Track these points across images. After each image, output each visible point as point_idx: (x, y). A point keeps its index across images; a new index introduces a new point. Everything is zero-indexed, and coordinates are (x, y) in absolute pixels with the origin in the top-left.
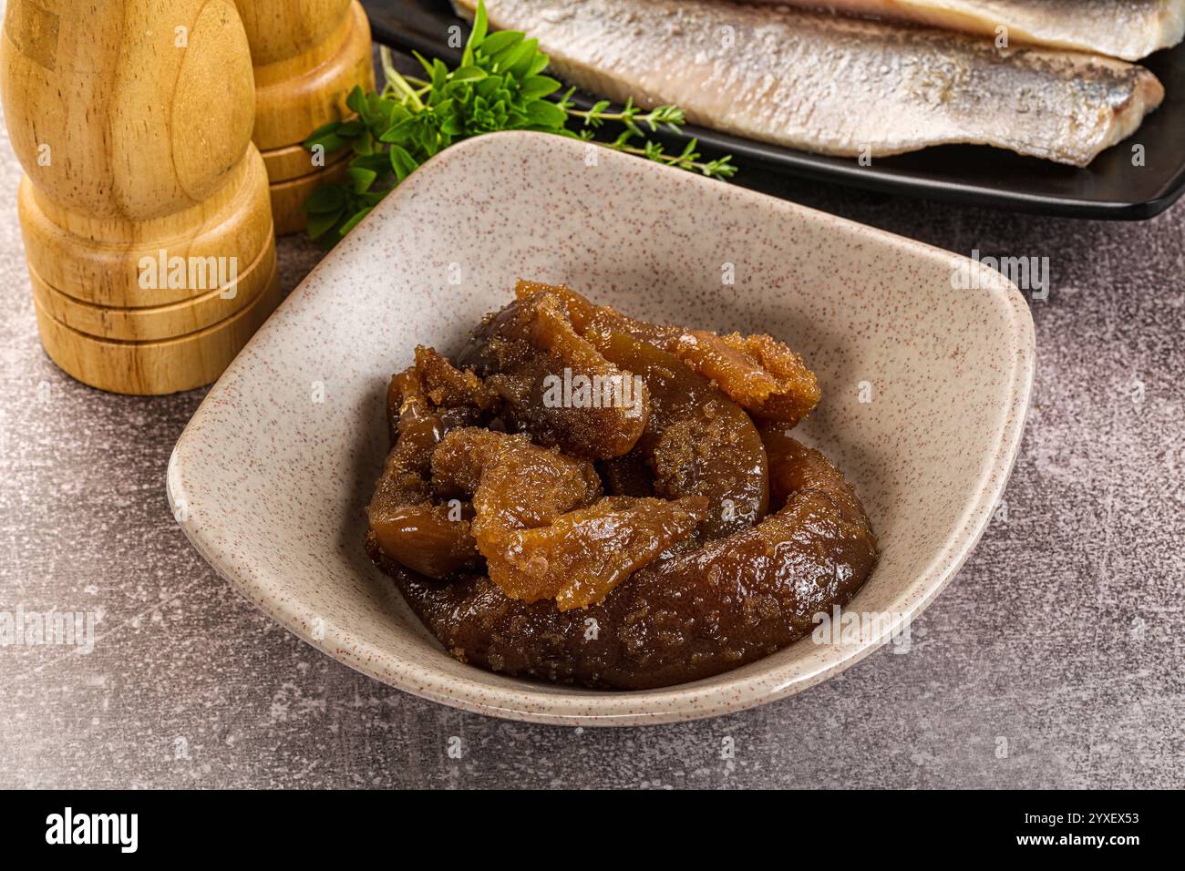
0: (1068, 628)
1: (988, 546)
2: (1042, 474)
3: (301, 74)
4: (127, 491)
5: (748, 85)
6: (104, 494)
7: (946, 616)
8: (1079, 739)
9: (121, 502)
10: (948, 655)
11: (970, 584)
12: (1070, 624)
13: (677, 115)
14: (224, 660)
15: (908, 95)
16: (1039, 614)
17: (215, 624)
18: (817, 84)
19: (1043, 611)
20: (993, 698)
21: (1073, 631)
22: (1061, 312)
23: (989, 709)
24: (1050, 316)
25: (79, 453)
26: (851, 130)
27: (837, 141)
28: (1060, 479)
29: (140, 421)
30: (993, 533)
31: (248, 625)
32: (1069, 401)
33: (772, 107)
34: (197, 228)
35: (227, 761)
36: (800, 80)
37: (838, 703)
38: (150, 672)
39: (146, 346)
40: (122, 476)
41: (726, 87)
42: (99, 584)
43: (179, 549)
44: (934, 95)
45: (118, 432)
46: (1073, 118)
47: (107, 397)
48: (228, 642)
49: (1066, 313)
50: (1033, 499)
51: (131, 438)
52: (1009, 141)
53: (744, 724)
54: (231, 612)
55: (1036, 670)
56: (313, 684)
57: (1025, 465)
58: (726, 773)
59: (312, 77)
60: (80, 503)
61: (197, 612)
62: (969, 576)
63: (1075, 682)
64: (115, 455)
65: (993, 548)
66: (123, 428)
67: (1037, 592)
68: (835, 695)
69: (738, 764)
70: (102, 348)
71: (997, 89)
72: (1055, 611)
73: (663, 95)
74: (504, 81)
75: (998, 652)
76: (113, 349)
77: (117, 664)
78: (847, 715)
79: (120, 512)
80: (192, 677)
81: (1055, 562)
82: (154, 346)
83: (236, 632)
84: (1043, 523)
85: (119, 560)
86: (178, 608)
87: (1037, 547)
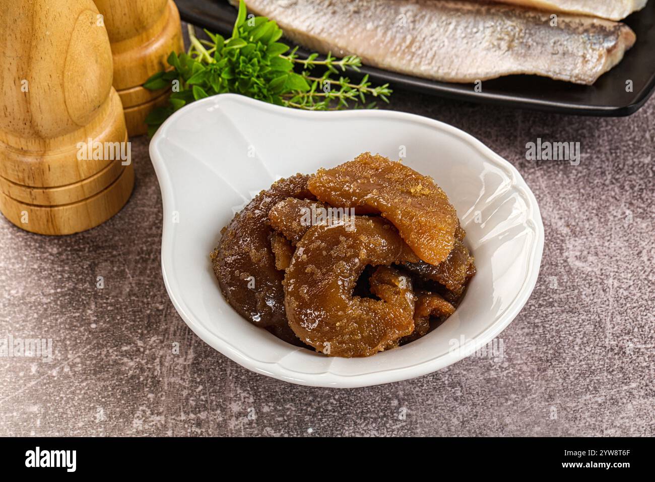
0: (589, 360)
1: (542, 311)
2: (572, 267)
3: (140, 46)
4: (48, 293)
5: (397, 41)
6: (35, 295)
7: (519, 354)
8: (597, 427)
9: (45, 300)
10: (521, 378)
11: (532, 335)
12: (590, 357)
13: (357, 61)
14: (106, 394)
15: (489, 45)
16: (572, 351)
17: (100, 372)
18: (437, 40)
19: (574, 350)
20: (547, 404)
21: (592, 361)
22: (580, 168)
23: (545, 410)
25: (20, 271)
26: (457, 67)
27: (449, 74)
28: (582, 269)
29: (55, 251)
30: (545, 303)
31: (119, 372)
32: (586, 222)
33: (411, 54)
36: (427, 38)
37: (458, 409)
38: (63, 402)
39: (56, 209)
40: (45, 284)
41: (385, 43)
44: (504, 45)
45: (42, 258)
46: (584, 57)
47: (36, 237)
48: (108, 383)
49: (583, 169)
50: (567, 282)
51: (50, 261)
52: (547, 72)
53: (404, 424)
54: (109, 365)
55: (571, 386)
56: (157, 406)
57: (562, 262)
59: (146, 47)
60: (22, 301)
61: (90, 365)
62: (531, 330)
63: (594, 392)
64: (41, 272)
65: (544, 312)
66: (45, 255)
67: (571, 338)
68: (456, 404)
70: (31, 210)
71: (540, 41)
72: (581, 349)
73: (349, 49)
74: (257, 46)
75: (549, 375)
76: (37, 210)
77: (44, 398)
78: (463, 416)
79: (45, 306)
80: (87, 405)
81: (580, 320)
82: (61, 208)
83: (113, 377)
84: (573, 296)
85: (44, 336)
86: (79, 363)
87: (571, 312)
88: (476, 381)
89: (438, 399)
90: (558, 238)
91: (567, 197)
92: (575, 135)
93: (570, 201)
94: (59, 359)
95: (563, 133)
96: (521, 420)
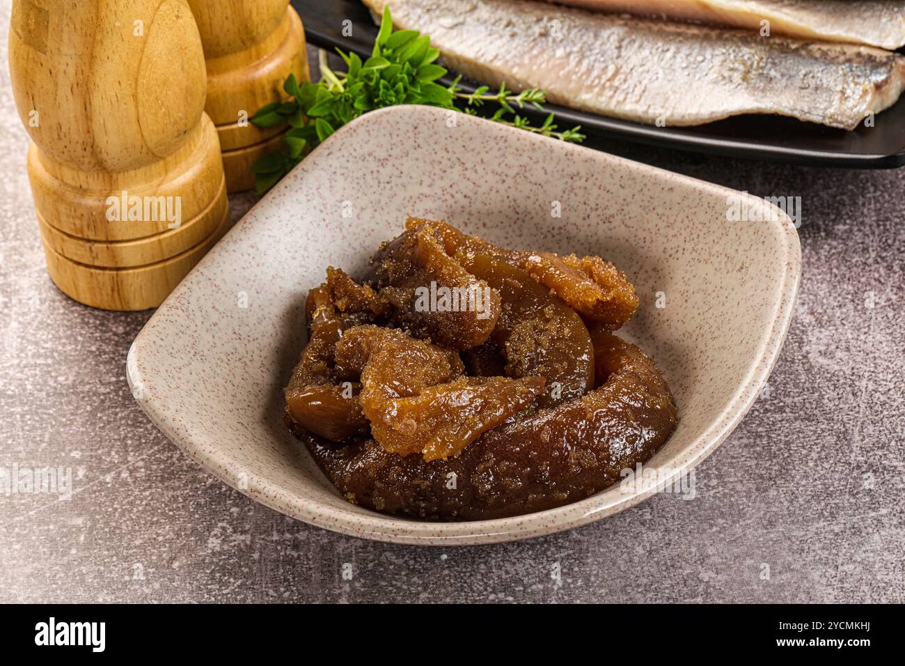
0: (827, 479)
1: (768, 418)
2: (813, 364)
3: (248, 65)
4: (107, 381)
5: (595, 73)
6: (90, 384)
7: (733, 470)
8: (830, 561)
9: (102, 390)
10: (732, 499)
11: (752, 447)
12: (828, 476)
13: (539, 96)
14: (175, 506)
15: (717, 77)
16: (805, 468)
17: (169, 479)
18: (648, 71)
19: (808, 466)
20: (765, 531)
21: (830, 481)
22: (835, 243)
23: (761, 539)
24: (826, 247)
25: (73, 353)
26: (673, 105)
28: (827, 367)
29: (121, 330)
30: (772, 408)
31: (194, 480)
32: (837, 309)
33: (613, 89)
34: (161, 178)
35: (171, 580)
36: (635, 69)
37: (645, 535)
38: (117, 515)
39: (124, 272)
40: (105, 371)
41: (579, 75)
42: (82, 450)
43: (145, 424)
44: (737, 77)
45: (103, 338)
46: (842, 92)
47: (96, 313)
48: (179, 492)
50: (805, 383)
51: (113, 342)
52: (792, 110)
53: (571, 552)
54: (182, 471)
55: (800, 510)
56: (242, 523)
57: (800, 357)
58: (555, 588)
59: (257, 67)
60: (71, 390)
61: (156, 470)
62: (752, 441)
63: (830, 518)
64: (100, 356)
65: (771, 419)
66: (107, 335)
67: (804, 452)
68: (643, 529)
69: (565, 581)
70: (91, 274)
71: (786, 72)
72: (817, 466)
73: (530, 81)
74: (403, 68)
75: (771, 497)
76: (99, 274)
77: (92, 509)
78: (651, 544)
79: (102, 397)
80: (149, 518)
81: (819, 429)
82: (131, 271)
83: (185, 485)
84: (812, 401)
85: (98, 433)
86: (141, 468)
87: (806, 419)
88: (672, 502)
89: (619, 523)
90: (798, 328)
91: (813, 278)
92: (830, 203)
93: (818, 283)
94: (116, 461)
95: (815, 199)
96: (729, 550)
